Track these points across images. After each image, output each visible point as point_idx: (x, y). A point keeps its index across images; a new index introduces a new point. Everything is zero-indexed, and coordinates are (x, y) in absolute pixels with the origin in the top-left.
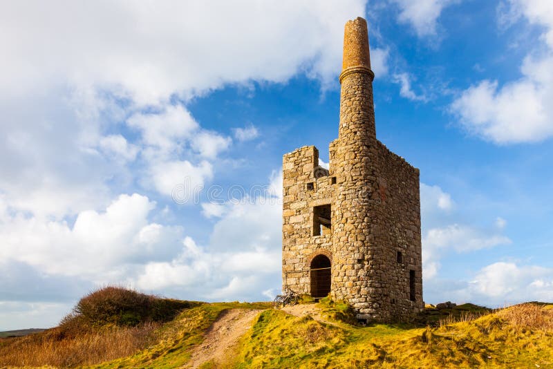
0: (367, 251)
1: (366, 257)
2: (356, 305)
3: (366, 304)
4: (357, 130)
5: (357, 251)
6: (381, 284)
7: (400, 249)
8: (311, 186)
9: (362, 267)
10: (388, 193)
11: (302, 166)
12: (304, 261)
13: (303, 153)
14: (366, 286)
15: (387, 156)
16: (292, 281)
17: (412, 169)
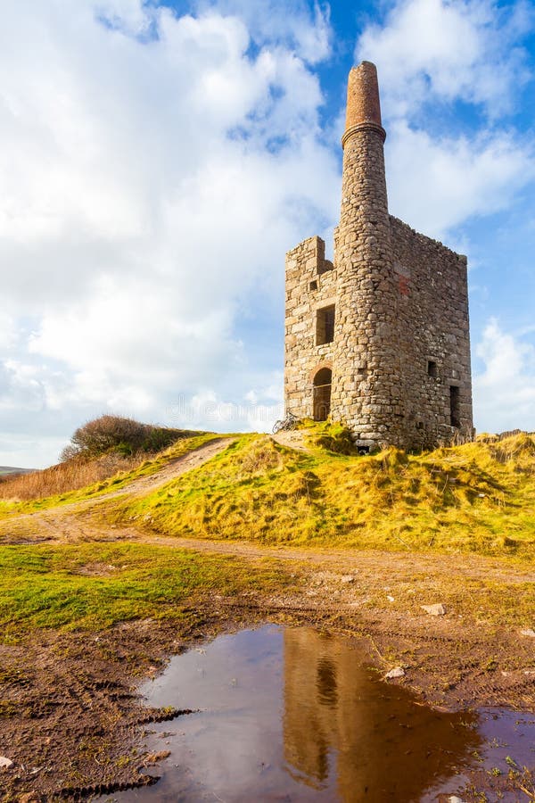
0: (372, 357)
1: (369, 365)
2: (355, 429)
3: (369, 427)
4: (359, 203)
5: (358, 358)
6: (391, 400)
7: (432, 358)
8: (314, 286)
9: (365, 379)
10: (412, 285)
11: (305, 262)
12: (307, 376)
13: (305, 247)
14: (369, 403)
15: (411, 238)
16: (294, 403)
17: (454, 256)
